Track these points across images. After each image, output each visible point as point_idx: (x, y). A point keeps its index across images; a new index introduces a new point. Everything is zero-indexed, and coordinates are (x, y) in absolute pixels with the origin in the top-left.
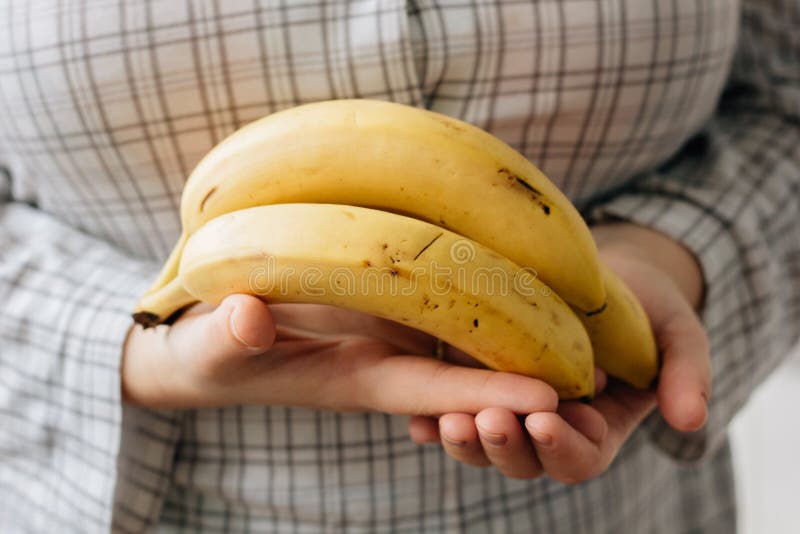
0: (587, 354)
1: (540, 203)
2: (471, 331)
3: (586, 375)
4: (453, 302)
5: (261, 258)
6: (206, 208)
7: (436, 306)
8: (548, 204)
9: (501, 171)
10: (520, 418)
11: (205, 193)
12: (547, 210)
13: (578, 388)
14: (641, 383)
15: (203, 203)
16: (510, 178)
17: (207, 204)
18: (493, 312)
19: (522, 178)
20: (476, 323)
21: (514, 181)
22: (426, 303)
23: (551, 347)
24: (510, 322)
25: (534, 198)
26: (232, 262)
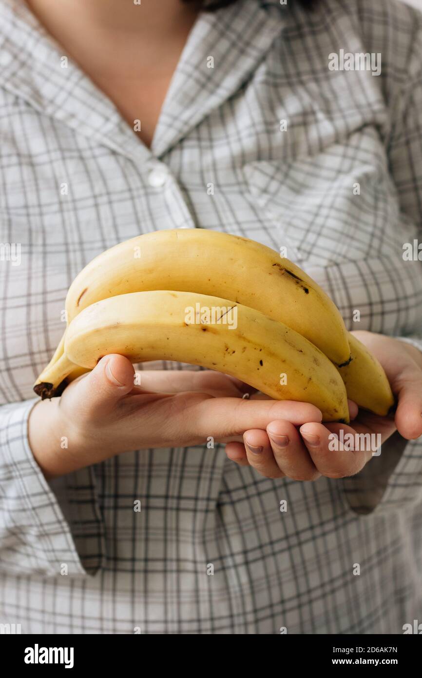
0: (341, 387)
1: (302, 286)
2: (258, 369)
3: (341, 402)
4: (245, 348)
5: (116, 327)
6: (81, 303)
7: (234, 352)
8: (307, 287)
9: (274, 265)
10: (297, 427)
11: (81, 293)
12: (307, 291)
13: (336, 411)
14: (381, 411)
15: (79, 300)
16: (281, 269)
17: (81, 300)
18: (272, 354)
19: (289, 270)
20: (261, 363)
21: (283, 271)
22: (227, 350)
23: (314, 379)
24: (284, 361)
25: (298, 283)
26: (97, 331)
